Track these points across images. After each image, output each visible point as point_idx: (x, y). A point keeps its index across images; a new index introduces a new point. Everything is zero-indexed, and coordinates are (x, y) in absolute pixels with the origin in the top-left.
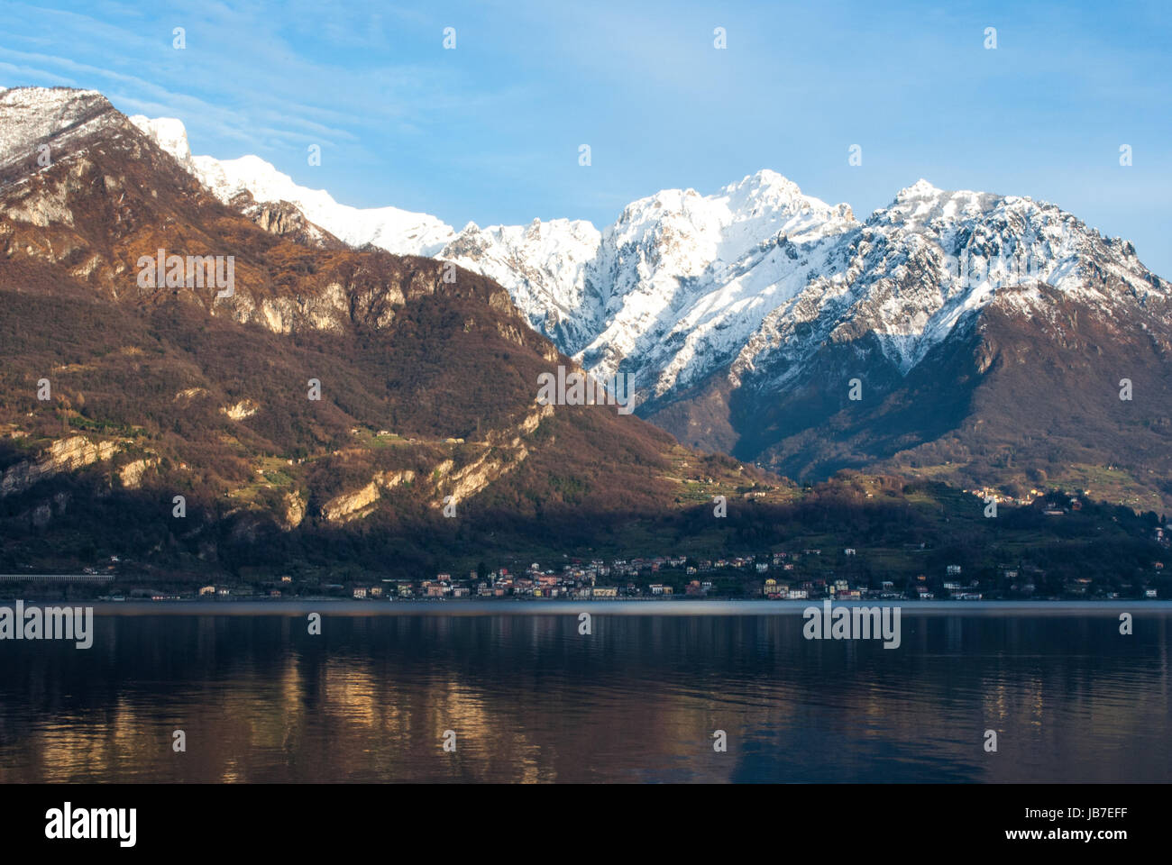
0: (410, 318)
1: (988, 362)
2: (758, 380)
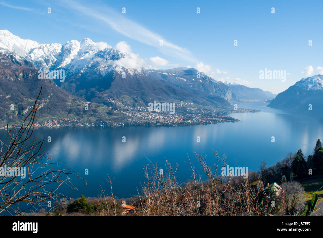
0: (32, 78)
1: (114, 78)
2: (84, 75)
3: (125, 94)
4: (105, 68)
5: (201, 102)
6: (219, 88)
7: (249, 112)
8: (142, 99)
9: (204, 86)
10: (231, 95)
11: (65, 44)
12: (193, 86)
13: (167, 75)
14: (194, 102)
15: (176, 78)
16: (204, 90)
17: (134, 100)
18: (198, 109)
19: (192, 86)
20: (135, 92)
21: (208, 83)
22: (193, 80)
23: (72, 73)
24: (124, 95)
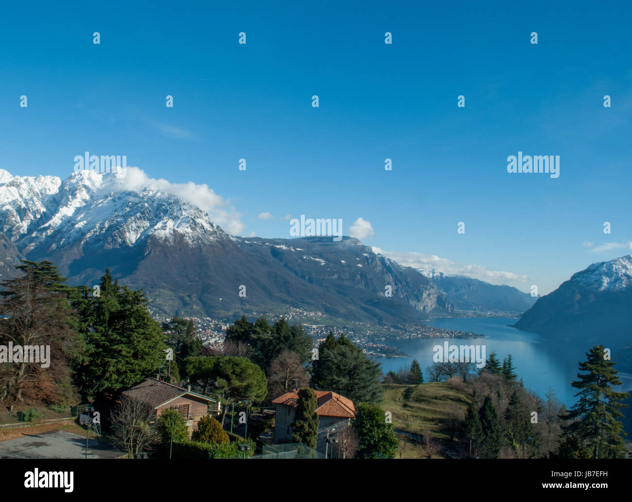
1: (147, 253)
3: (164, 288)
4: (137, 230)
5: (343, 311)
6: (407, 283)
7: (454, 337)
8: (200, 300)
9: (366, 277)
10: (434, 298)
11: (69, 178)
12: (339, 276)
13: (285, 250)
14: (327, 310)
15: (305, 258)
16: (365, 286)
17: (181, 303)
18: (325, 327)
19: (336, 276)
20: (189, 283)
21: (378, 272)
22: (341, 263)
23: (68, 240)
24: (161, 290)
